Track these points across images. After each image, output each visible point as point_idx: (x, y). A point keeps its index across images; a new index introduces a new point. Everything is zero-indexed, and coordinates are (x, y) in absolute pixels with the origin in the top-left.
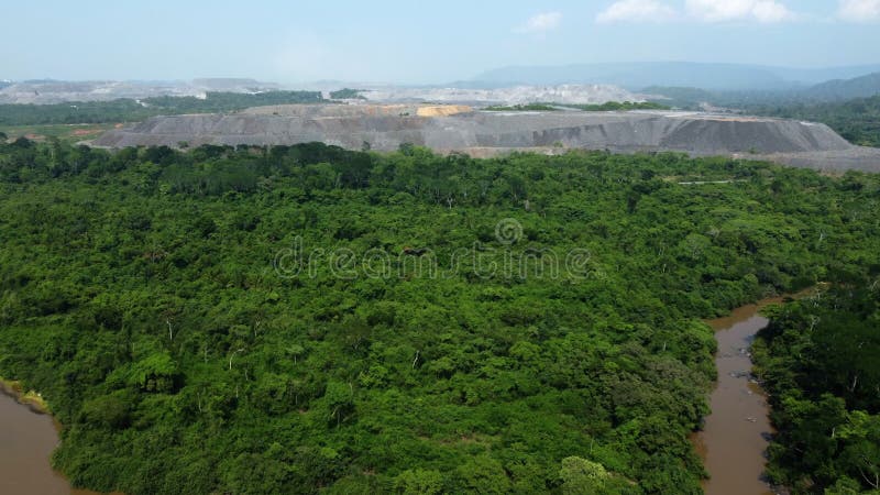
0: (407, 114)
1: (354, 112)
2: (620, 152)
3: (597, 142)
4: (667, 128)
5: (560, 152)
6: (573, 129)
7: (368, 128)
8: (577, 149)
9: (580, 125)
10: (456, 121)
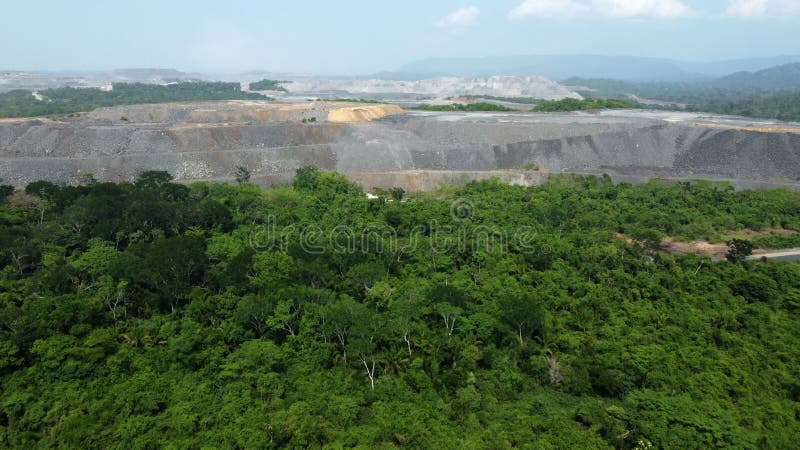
0: (313, 120)
1: (238, 116)
2: (626, 179)
3: (587, 163)
4: (680, 140)
5: (538, 180)
6: (550, 143)
7: (253, 143)
8: (561, 175)
9: (559, 136)
10: (383, 129)
